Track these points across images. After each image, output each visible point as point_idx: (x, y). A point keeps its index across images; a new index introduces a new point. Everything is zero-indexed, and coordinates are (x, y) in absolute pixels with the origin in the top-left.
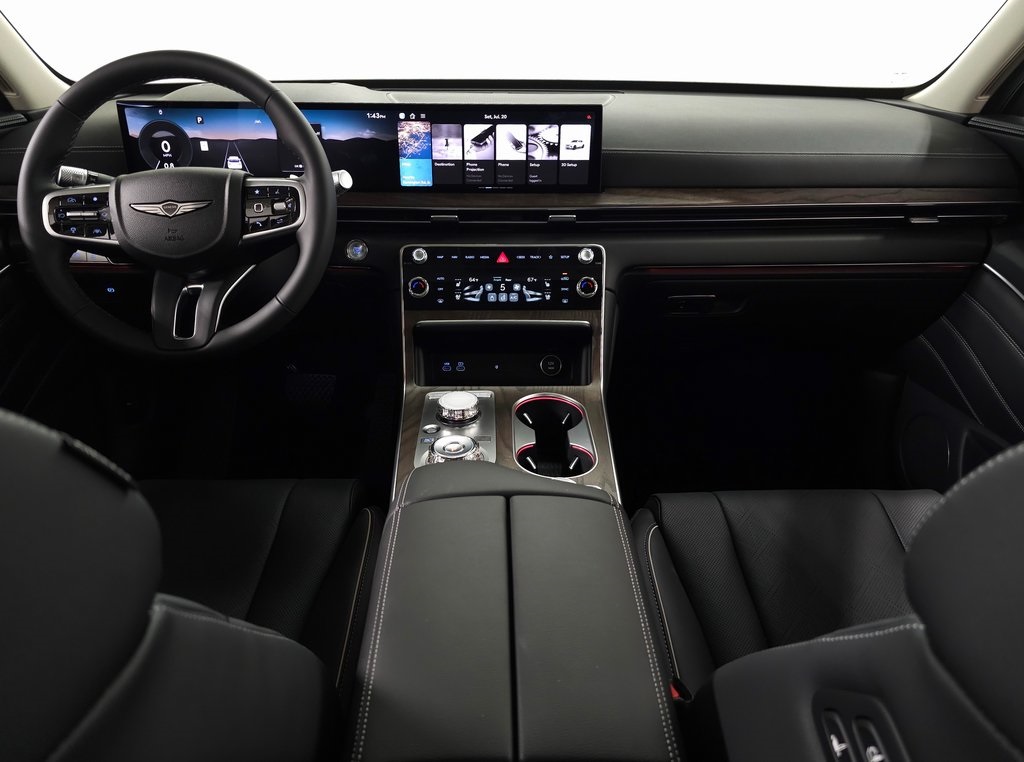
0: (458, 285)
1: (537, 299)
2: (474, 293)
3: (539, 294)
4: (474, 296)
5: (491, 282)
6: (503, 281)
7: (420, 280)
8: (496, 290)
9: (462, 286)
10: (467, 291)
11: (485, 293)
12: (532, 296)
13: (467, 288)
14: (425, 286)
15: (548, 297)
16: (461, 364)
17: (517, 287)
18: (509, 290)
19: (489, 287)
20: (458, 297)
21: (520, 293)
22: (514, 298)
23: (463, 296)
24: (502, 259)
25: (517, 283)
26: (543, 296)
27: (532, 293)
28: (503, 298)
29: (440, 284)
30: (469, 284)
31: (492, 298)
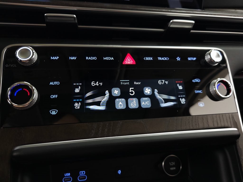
0: (77, 90)
1: (172, 104)
2: (97, 99)
3: (173, 98)
4: (98, 104)
5: (117, 85)
6: (132, 85)
7: (27, 86)
8: (125, 95)
9: (83, 93)
10: (90, 97)
11: (112, 99)
12: (166, 101)
13: (88, 94)
14: (31, 92)
15: (183, 101)
16: (82, 173)
17: (148, 91)
18: (140, 95)
19: (116, 92)
20: (77, 106)
21: (152, 97)
22: (146, 103)
23: (84, 105)
24: (129, 61)
25: (147, 86)
26: (178, 100)
27: (166, 97)
28: (133, 104)
29: (54, 90)
30: (92, 88)
31: (120, 104)
